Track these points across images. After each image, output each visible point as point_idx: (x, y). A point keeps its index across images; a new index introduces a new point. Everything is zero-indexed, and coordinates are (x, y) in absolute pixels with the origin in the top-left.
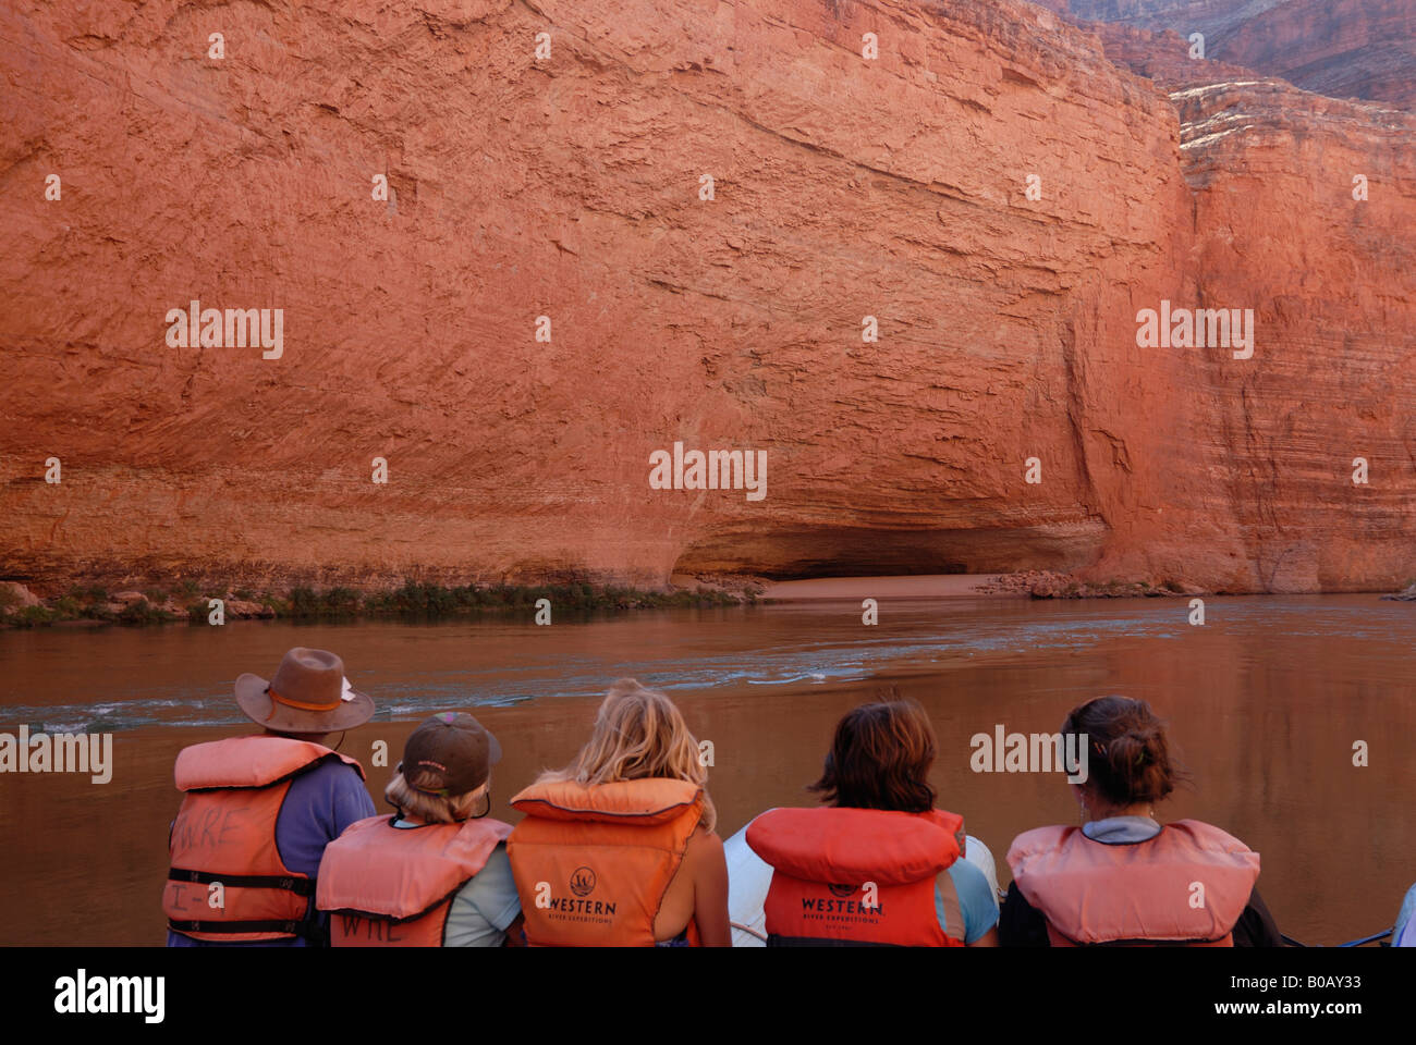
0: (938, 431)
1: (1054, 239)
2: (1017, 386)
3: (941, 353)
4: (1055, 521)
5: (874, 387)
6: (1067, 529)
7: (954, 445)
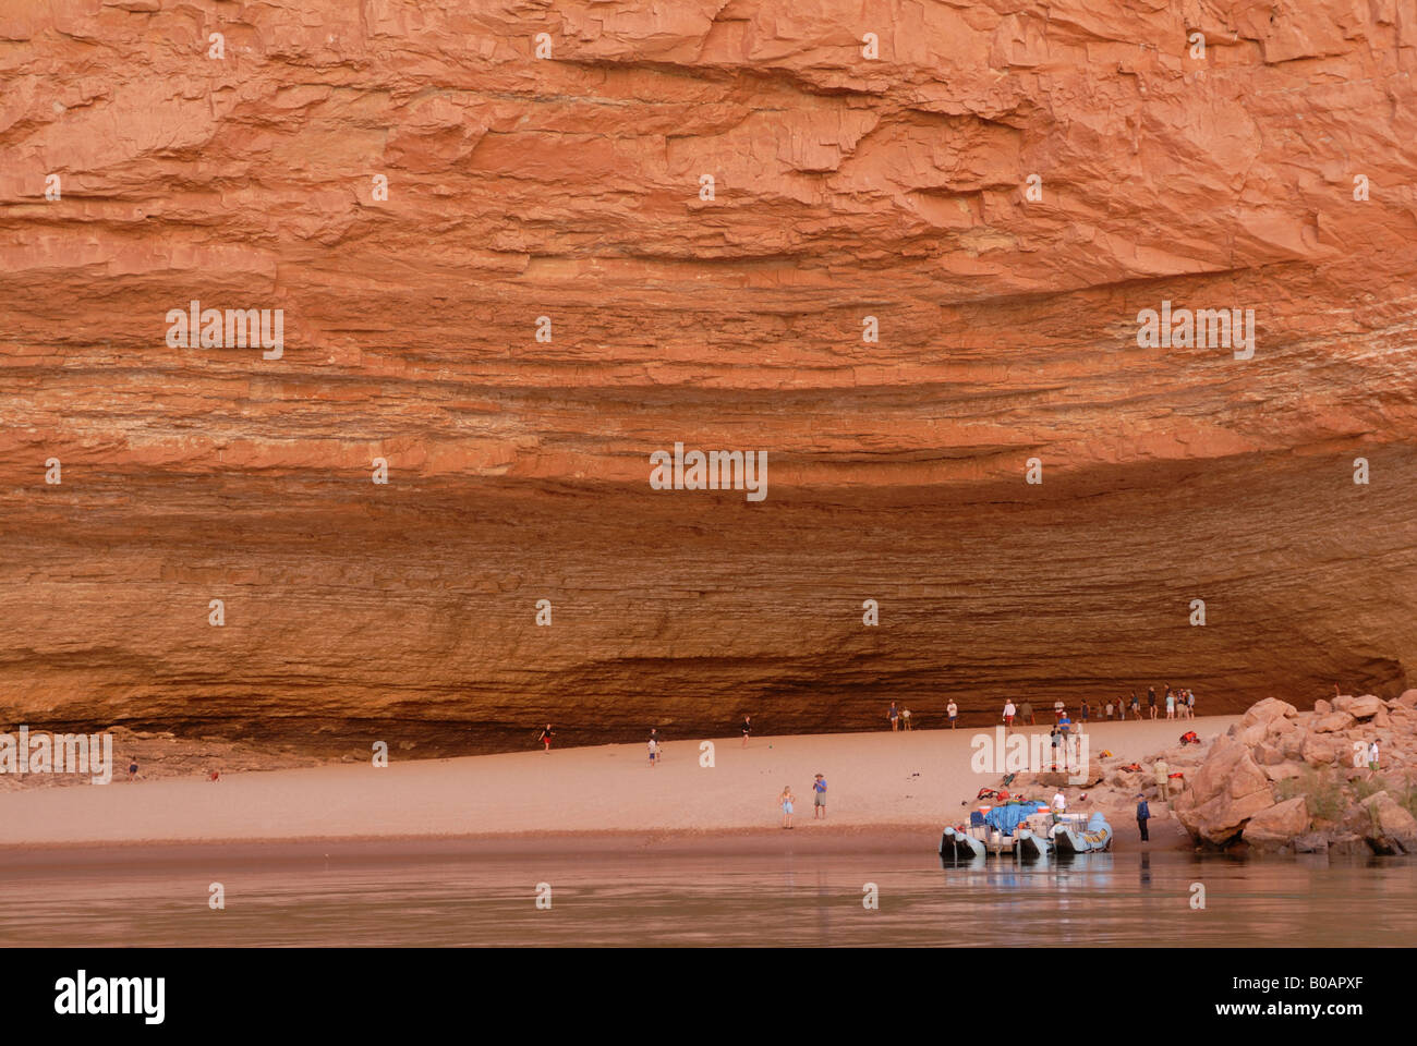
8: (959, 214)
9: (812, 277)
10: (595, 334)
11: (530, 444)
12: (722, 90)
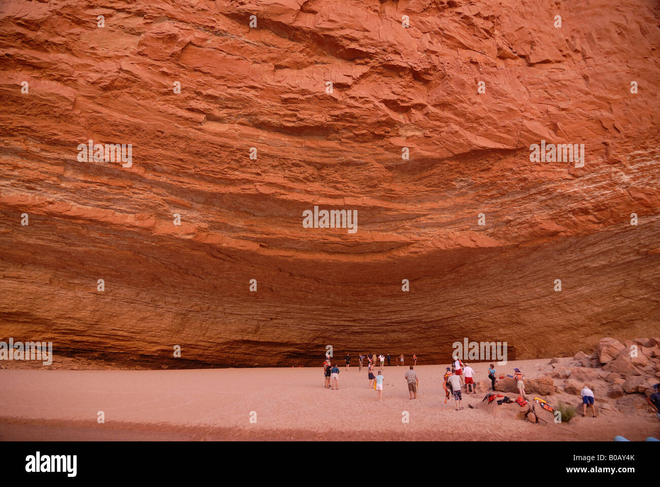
9: (333, 143)
11: (204, 227)
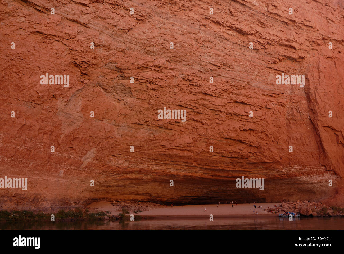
0: (241, 126)
1: (293, 32)
2: (282, 105)
3: (238, 84)
4: (309, 174)
5: (201, 99)
6: (315, 178)
7: (250, 134)
8: (251, 155)
9: (237, 160)
10: (216, 164)
12: (234, 142)
